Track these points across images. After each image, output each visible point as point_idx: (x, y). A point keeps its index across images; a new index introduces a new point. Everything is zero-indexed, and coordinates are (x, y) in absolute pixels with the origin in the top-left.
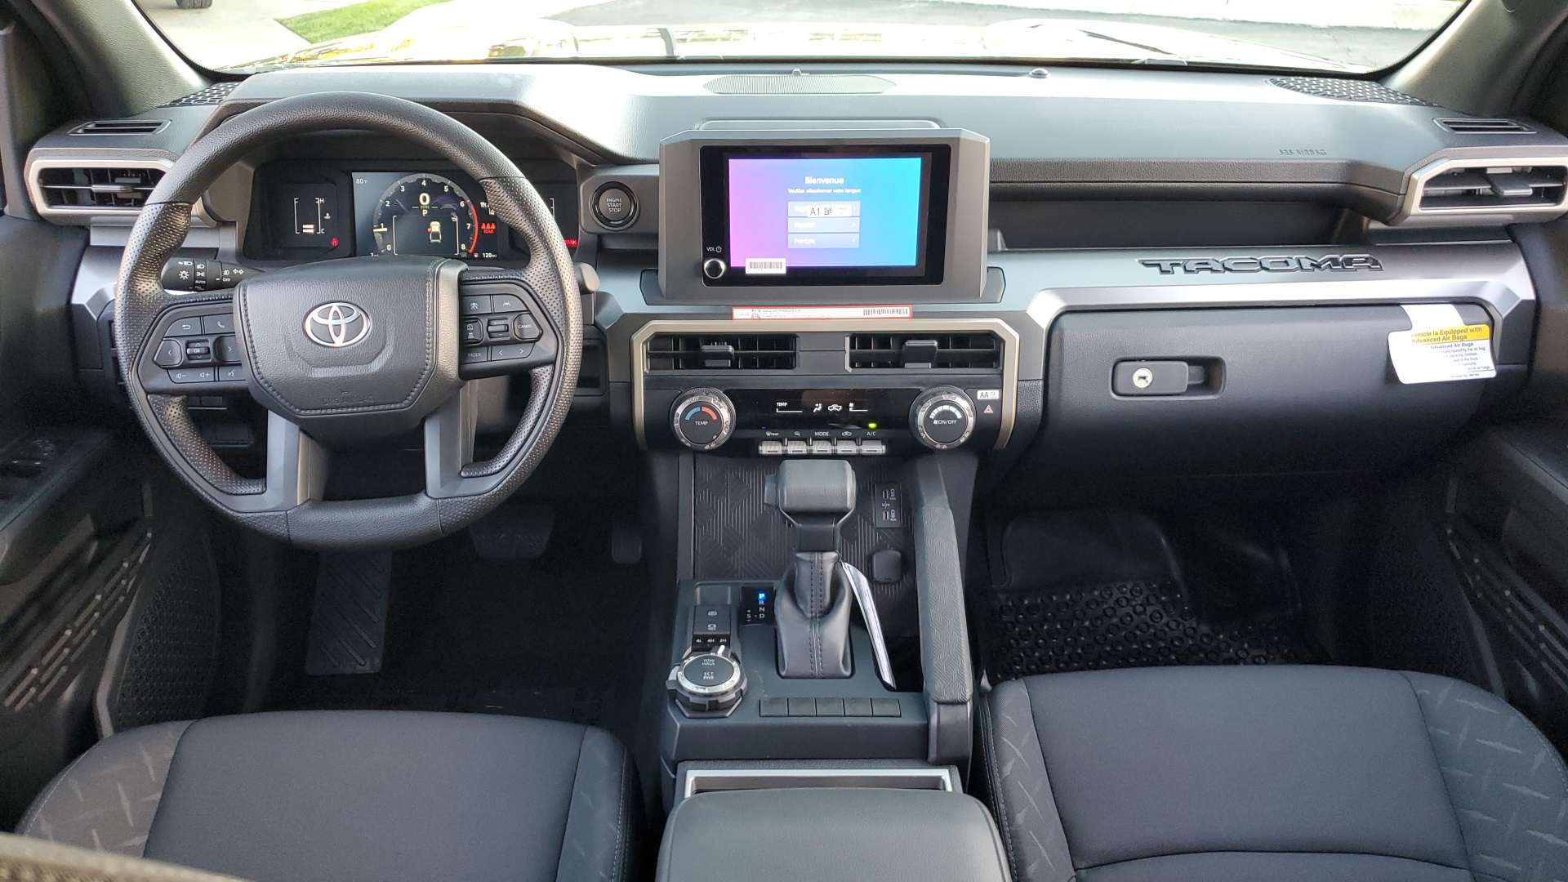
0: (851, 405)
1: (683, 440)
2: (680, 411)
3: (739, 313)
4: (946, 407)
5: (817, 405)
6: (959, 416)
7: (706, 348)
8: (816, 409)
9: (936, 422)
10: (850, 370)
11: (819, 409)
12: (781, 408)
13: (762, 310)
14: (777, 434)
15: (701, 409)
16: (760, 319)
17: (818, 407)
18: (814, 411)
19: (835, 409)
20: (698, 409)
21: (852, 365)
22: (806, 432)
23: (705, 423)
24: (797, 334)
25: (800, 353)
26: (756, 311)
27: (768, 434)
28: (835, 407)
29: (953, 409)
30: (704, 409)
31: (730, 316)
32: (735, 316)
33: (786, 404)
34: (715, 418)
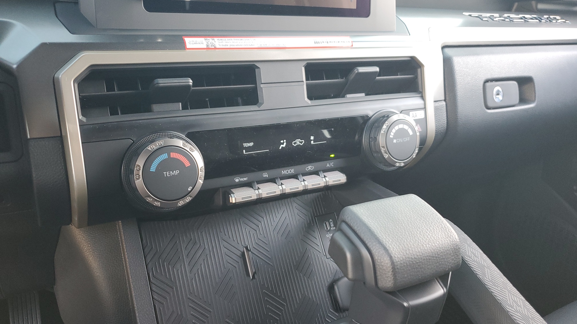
0: (312, 138)
1: (149, 200)
2: (140, 162)
3: (190, 42)
4: (401, 126)
5: (282, 141)
6: (411, 133)
7: (163, 82)
8: (282, 146)
9: (395, 141)
10: (309, 102)
11: (284, 146)
12: (248, 149)
13: (216, 39)
14: (245, 179)
15: (169, 155)
16: (215, 48)
17: (283, 144)
18: (280, 148)
19: (298, 143)
20: (165, 156)
21: (310, 98)
22: (274, 173)
23: (176, 172)
24: (257, 64)
25: (262, 86)
26: (210, 40)
27: (237, 180)
28: (298, 142)
29: (406, 127)
30: (173, 155)
31: (182, 46)
32: (188, 46)
33: (251, 144)
34: (187, 164)
